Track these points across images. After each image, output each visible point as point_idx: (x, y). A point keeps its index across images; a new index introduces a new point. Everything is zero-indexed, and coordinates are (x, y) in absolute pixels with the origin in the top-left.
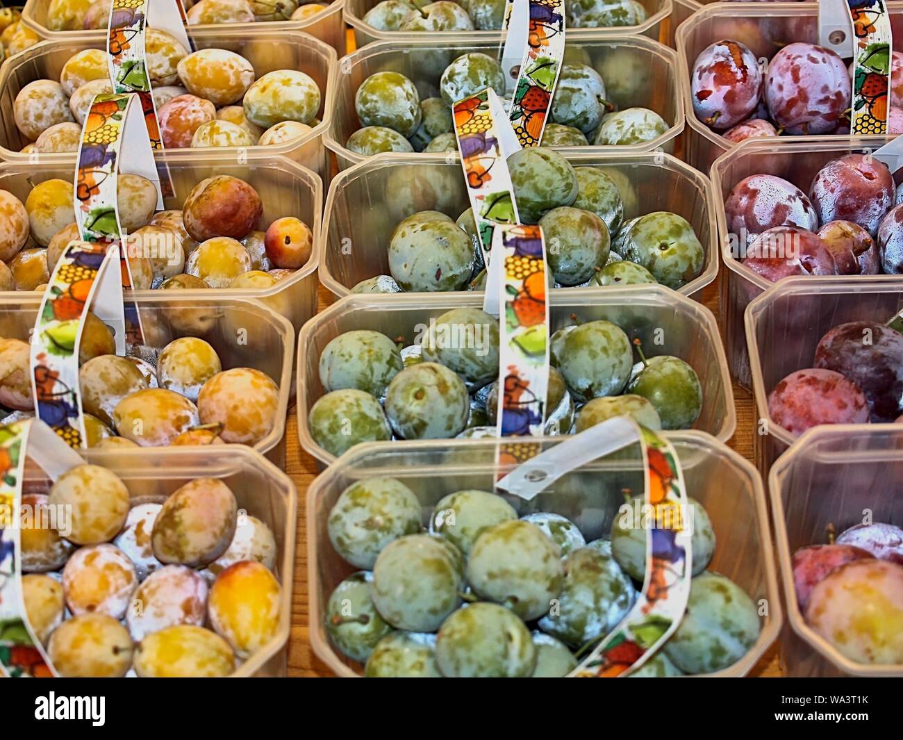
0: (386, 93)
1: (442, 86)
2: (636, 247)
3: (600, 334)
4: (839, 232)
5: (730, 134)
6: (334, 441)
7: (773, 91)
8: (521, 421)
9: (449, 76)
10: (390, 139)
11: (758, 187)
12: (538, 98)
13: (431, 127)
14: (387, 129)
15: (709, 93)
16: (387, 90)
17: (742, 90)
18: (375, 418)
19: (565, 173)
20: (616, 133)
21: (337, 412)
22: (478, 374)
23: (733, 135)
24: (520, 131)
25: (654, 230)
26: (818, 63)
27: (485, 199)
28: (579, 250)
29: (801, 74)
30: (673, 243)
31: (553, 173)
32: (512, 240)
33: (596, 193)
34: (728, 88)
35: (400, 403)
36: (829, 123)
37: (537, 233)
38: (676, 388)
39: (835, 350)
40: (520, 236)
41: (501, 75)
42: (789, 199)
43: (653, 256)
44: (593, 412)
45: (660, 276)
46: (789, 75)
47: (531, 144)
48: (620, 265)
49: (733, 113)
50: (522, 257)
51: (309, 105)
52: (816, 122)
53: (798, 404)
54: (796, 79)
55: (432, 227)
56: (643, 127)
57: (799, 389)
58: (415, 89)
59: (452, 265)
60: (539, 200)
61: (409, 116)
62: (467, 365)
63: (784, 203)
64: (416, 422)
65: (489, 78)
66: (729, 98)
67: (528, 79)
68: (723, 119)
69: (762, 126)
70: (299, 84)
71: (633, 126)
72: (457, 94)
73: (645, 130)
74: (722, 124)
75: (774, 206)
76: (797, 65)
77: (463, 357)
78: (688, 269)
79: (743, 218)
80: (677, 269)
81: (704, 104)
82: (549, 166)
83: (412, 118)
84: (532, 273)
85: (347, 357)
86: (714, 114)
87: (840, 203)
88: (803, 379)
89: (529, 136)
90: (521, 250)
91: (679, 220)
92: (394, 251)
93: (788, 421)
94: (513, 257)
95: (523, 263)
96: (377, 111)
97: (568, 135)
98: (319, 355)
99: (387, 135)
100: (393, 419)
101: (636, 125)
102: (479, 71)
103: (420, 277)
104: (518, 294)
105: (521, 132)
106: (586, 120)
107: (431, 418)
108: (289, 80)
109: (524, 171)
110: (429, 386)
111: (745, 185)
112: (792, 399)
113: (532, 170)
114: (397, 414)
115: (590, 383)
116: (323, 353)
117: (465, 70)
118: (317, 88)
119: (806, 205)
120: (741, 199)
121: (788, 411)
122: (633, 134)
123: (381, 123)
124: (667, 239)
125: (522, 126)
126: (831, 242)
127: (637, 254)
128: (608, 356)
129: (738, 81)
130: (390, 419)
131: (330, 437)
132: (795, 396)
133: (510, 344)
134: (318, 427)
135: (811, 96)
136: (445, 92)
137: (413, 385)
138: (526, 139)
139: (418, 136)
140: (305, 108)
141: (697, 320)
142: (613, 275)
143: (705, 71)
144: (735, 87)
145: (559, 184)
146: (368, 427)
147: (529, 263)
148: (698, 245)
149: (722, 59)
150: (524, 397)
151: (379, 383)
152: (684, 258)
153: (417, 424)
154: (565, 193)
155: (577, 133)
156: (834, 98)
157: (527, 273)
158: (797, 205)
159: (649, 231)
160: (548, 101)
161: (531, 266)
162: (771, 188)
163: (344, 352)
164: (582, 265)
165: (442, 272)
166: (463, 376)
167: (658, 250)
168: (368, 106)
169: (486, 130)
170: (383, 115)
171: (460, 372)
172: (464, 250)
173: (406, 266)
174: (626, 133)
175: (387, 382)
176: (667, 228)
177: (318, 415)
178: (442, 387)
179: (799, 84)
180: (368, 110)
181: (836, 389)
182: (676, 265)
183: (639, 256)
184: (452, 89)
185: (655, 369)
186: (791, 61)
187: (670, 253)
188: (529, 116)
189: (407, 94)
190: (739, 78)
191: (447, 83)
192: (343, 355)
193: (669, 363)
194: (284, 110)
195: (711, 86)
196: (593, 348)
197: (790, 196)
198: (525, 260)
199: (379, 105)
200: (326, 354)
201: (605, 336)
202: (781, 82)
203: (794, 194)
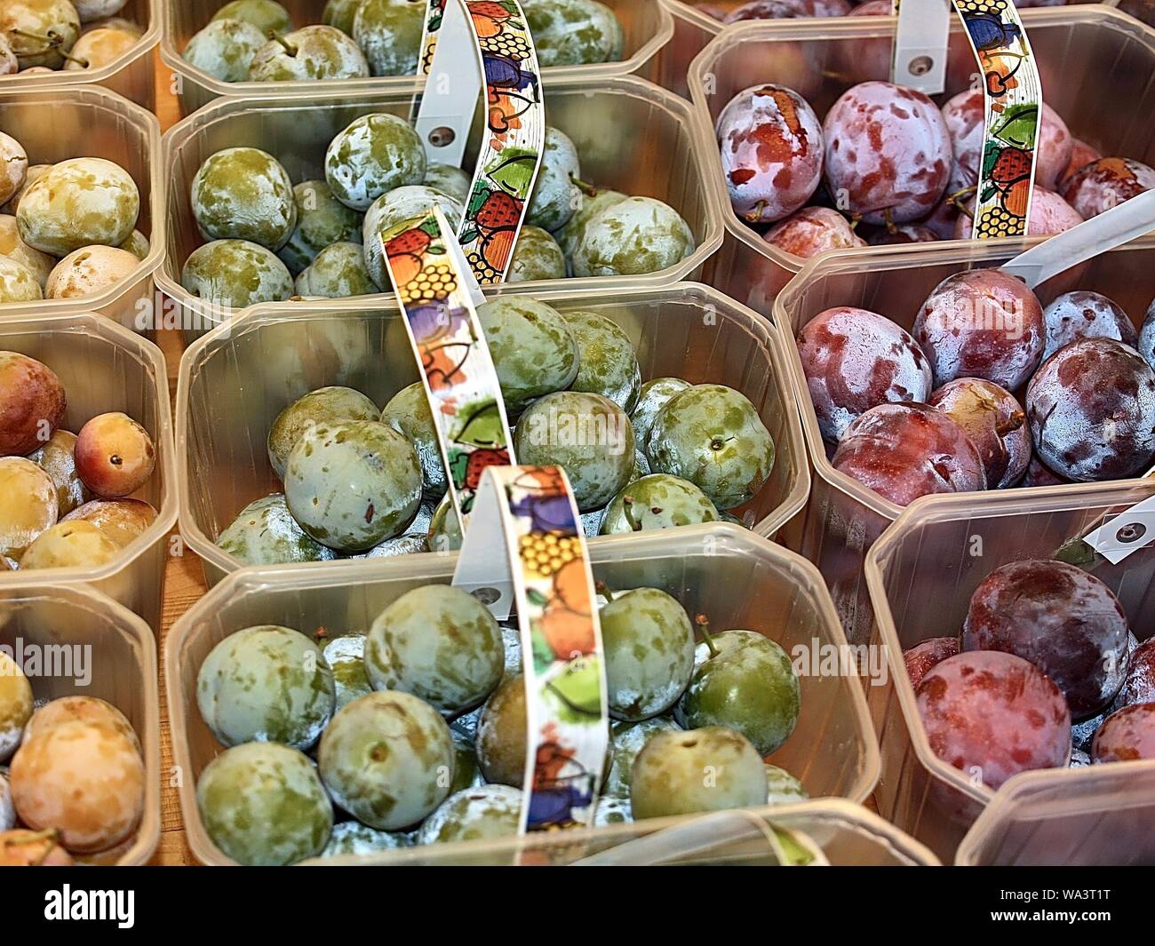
0: (242, 187)
1: (328, 169)
2: (673, 448)
3: (648, 617)
4: (974, 402)
5: (783, 233)
6: (246, 841)
7: (839, 161)
8: (559, 804)
9: (340, 154)
10: (255, 262)
11: (845, 332)
12: (504, 209)
13: (313, 232)
14: (247, 245)
15: (751, 174)
16: (244, 182)
17: (800, 169)
18: (308, 795)
19: (561, 341)
20: (610, 242)
21: (248, 792)
22: (462, 699)
23: (787, 236)
24: (474, 259)
25: (699, 420)
26: (907, 117)
27: (457, 414)
28: (592, 466)
29: (884, 136)
30: (732, 440)
31: (544, 343)
32: (523, 501)
33: (602, 360)
34: (780, 166)
35: (348, 768)
36: (922, 207)
37: (559, 483)
38: (767, 690)
39: (1005, 615)
40: (533, 493)
41: (420, 148)
42: (894, 351)
43: (701, 459)
44: (662, 768)
45: (713, 491)
46: (865, 139)
47: (491, 279)
48: (658, 485)
49: (784, 203)
50: (545, 534)
51: (124, 216)
52: (905, 206)
53: (971, 722)
54: (877, 144)
55: (354, 436)
56: (652, 232)
57: (970, 697)
58: (285, 175)
59: (390, 497)
60: (523, 386)
61: (279, 220)
62: (445, 687)
63: (888, 358)
64: (375, 797)
65: (403, 156)
66: (782, 181)
67: (489, 181)
68: (770, 212)
69: (831, 222)
70: (106, 184)
71: (637, 230)
72: (354, 184)
73: (656, 236)
74: (768, 218)
75: (873, 364)
76: (876, 123)
77: (439, 677)
78: (755, 477)
79: (823, 381)
80: (739, 479)
81: (744, 190)
82: (538, 331)
83: (284, 223)
84: (565, 564)
85: (247, 682)
86: (757, 204)
87: (969, 352)
88: (970, 677)
89: (488, 267)
90: (542, 520)
91: (736, 398)
92: (296, 477)
93: (957, 750)
94: (530, 535)
95: (548, 546)
96: (231, 216)
97: (533, 244)
98: (195, 674)
99: (250, 257)
100: (336, 790)
101: (641, 229)
102: (388, 146)
103: (341, 519)
104: (546, 603)
105: (475, 261)
106: (556, 214)
107: (401, 792)
108: (91, 179)
109: (498, 341)
110: (395, 739)
111: (823, 328)
112: (959, 714)
113: (511, 338)
114: (342, 786)
115: (636, 696)
116: (203, 671)
117: (366, 144)
118: (134, 186)
119: (917, 356)
120: (818, 350)
121: (953, 732)
122: (638, 244)
123: (236, 234)
124: (722, 433)
125: (478, 252)
126: (964, 417)
127: (675, 457)
128: (663, 652)
129: (795, 154)
130: (331, 790)
131: (239, 834)
132: (964, 709)
133: (543, 693)
134: (216, 819)
135: (899, 170)
136: (333, 179)
137: (368, 737)
138: (483, 271)
139: (291, 246)
140: (118, 221)
141: (794, 581)
142: (647, 503)
143: (741, 138)
144: (790, 164)
145: (554, 358)
146: (300, 812)
147: (557, 545)
148: (768, 437)
149: (767, 120)
150: (566, 771)
151: (301, 720)
152: (749, 461)
153: (377, 802)
154: (564, 372)
155: (545, 239)
156: (932, 170)
157: (556, 564)
158: (906, 359)
159: (693, 421)
160: (520, 213)
161: (561, 551)
162: (865, 334)
163: (240, 674)
164: (597, 486)
165: (376, 509)
166: (438, 703)
167: (709, 451)
168: (214, 207)
169: (448, 293)
170: (239, 221)
171: (432, 699)
172: (407, 471)
173: (315, 501)
174: (626, 243)
175: (313, 715)
176: (721, 414)
177: (215, 796)
178: (416, 737)
179: (882, 152)
180: (214, 213)
181: (1024, 694)
182: (738, 473)
183: (679, 460)
184: (346, 175)
185: (732, 663)
186: (866, 115)
187: (727, 456)
188: (489, 237)
189: (275, 185)
190: (795, 150)
191: (337, 166)
192: (239, 680)
193: (750, 649)
194: (84, 228)
195: (753, 164)
196: (642, 642)
197: (895, 345)
198: (551, 540)
199: (232, 206)
200: (207, 672)
201: (656, 620)
202: (852, 149)
203: (899, 342)
